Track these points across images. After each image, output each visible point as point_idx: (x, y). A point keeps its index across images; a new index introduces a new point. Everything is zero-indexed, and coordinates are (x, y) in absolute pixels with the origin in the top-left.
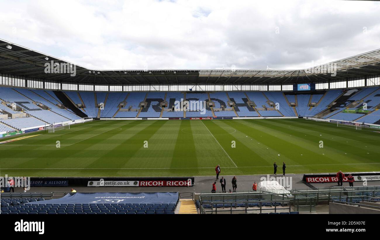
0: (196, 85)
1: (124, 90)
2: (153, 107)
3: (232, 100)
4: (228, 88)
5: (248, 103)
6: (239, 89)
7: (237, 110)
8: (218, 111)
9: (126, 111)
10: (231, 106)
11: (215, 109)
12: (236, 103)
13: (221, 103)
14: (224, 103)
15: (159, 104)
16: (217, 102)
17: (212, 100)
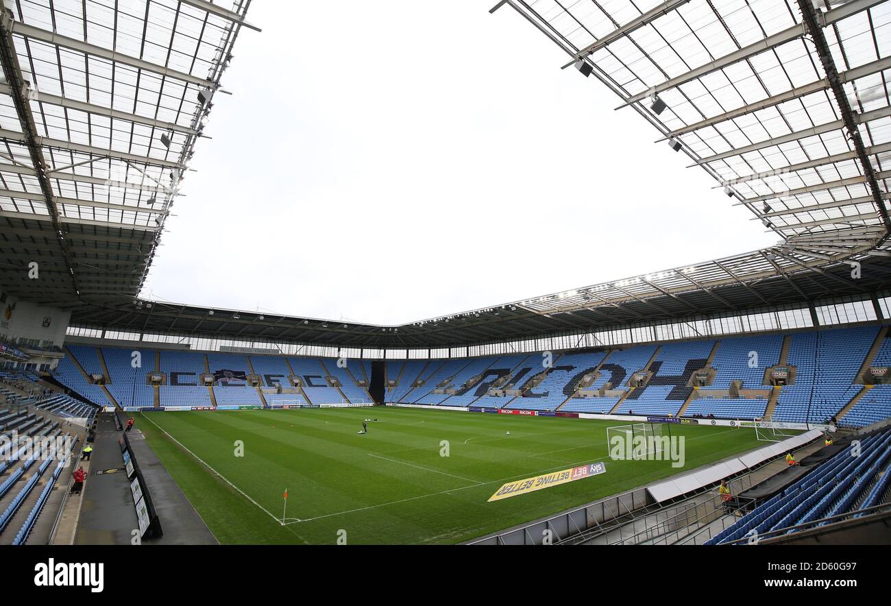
0: (586, 333)
3: (655, 367)
4: (665, 332)
7: (634, 394)
8: (584, 397)
12: (658, 374)
13: (618, 375)
14: (625, 374)
15: (496, 380)
16: (608, 374)
17: (604, 367)
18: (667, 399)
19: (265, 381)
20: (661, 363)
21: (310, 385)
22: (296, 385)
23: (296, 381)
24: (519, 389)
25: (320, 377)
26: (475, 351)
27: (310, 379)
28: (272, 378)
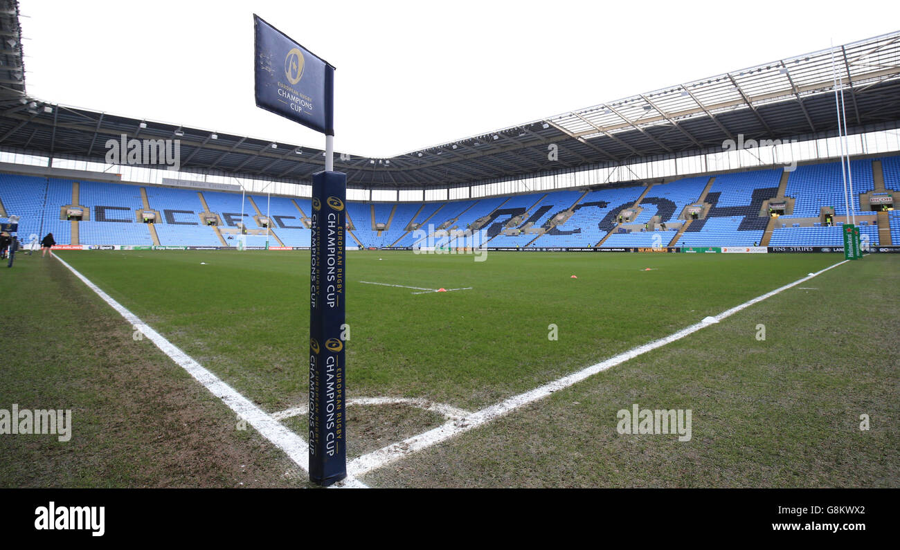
12: (718, 206)
13: (666, 208)
14: (676, 207)
15: (510, 220)
16: (654, 208)
17: (645, 201)
18: (739, 229)
19: (224, 220)
20: (718, 194)
21: (282, 226)
22: (265, 226)
23: (264, 221)
24: (542, 227)
25: (294, 218)
26: (480, 191)
27: (282, 219)
28: (233, 217)
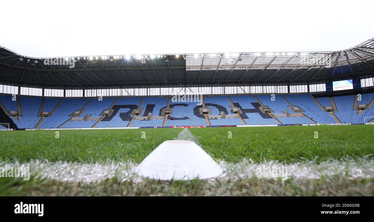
0: (185, 87)
1: (86, 96)
2: (120, 116)
3: (237, 105)
4: (230, 90)
5: (260, 108)
6: (247, 92)
7: (243, 117)
8: (216, 118)
9: (80, 120)
10: (236, 112)
11: (210, 116)
